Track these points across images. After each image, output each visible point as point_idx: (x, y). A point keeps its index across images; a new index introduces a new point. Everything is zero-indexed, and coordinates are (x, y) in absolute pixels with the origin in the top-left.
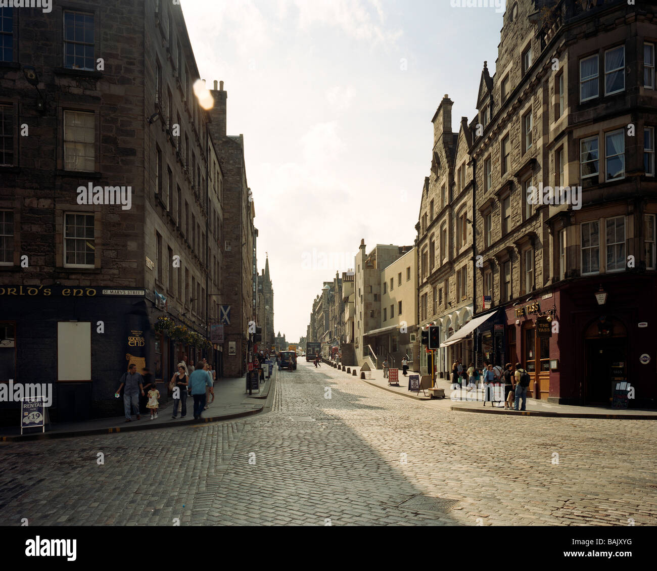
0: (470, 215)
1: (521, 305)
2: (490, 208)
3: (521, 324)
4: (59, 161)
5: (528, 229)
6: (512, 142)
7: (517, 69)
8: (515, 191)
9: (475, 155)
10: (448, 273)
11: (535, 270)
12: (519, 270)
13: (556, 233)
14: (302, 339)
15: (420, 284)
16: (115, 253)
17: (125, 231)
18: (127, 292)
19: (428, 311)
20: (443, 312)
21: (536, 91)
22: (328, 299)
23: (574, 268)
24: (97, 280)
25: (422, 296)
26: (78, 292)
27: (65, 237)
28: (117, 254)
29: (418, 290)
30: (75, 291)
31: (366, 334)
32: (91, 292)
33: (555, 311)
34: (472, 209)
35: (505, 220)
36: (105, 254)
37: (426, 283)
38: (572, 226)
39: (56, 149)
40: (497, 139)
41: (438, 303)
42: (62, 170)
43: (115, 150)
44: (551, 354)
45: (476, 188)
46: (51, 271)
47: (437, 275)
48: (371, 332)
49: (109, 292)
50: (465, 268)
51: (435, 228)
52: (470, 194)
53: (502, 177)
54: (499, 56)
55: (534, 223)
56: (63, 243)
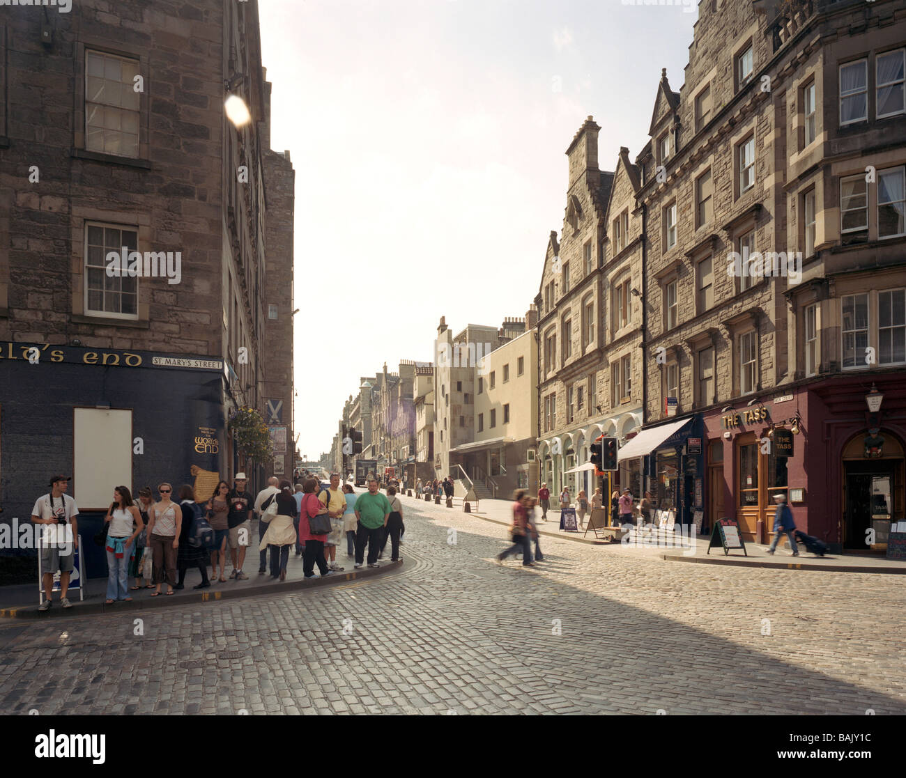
0: (637, 283)
1: (734, 411)
2: (675, 274)
3: (734, 437)
4: (78, 134)
5: (748, 305)
6: (715, 182)
7: (724, 79)
8: (723, 250)
9: (646, 200)
10: (595, 365)
11: (760, 361)
12: (730, 361)
13: (800, 310)
14: (324, 457)
15: (542, 380)
16: (174, 296)
17: (190, 262)
18: (193, 363)
19: (557, 419)
20: (585, 419)
21: (761, 109)
22: (371, 401)
23: (833, 359)
24: (142, 340)
25: (546, 398)
26: (111, 359)
27: (86, 264)
28: (177, 298)
29: (539, 389)
30: (106, 356)
31: (455, 449)
32: (134, 360)
33: (799, 419)
34: (641, 275)
35: (701, 291)
36: (155, 298)
37: (554, 379)
38: (830, 300)
39: (73, 113)
40: (687, 177)
41: (576, 407)
42: (83, 150)
43: (173, 126)
44: (790, 481)
45: (648, 246)
46: (64, 320)
47: (575, 368)
48: (463, 446)
49: (163, 361)
50: (626, 359)
51: (571, 302)
52: (636, 255)
53: (696, 231)
54: (691, 60)
55: (759, 295)
56: (83, 275)
